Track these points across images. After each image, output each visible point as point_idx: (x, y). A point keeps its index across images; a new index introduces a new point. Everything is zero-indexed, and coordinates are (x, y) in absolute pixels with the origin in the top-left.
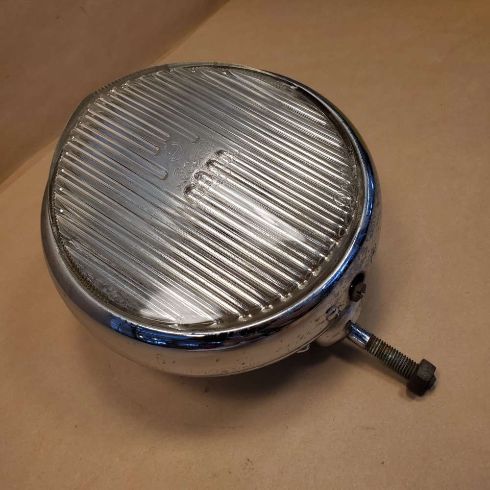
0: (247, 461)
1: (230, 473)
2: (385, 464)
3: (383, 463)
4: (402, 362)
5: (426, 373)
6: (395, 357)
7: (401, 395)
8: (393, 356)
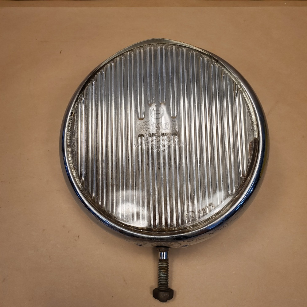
0: (78, 236)
1: (69, 232)
2: (113, 298)
3: (112, 297)
4: (162, 282)
5: (163, 297)
6: (162, 277)
7: (151, 287)
8: (162, 276)
